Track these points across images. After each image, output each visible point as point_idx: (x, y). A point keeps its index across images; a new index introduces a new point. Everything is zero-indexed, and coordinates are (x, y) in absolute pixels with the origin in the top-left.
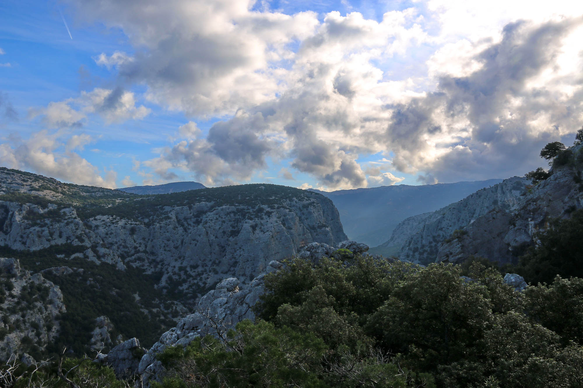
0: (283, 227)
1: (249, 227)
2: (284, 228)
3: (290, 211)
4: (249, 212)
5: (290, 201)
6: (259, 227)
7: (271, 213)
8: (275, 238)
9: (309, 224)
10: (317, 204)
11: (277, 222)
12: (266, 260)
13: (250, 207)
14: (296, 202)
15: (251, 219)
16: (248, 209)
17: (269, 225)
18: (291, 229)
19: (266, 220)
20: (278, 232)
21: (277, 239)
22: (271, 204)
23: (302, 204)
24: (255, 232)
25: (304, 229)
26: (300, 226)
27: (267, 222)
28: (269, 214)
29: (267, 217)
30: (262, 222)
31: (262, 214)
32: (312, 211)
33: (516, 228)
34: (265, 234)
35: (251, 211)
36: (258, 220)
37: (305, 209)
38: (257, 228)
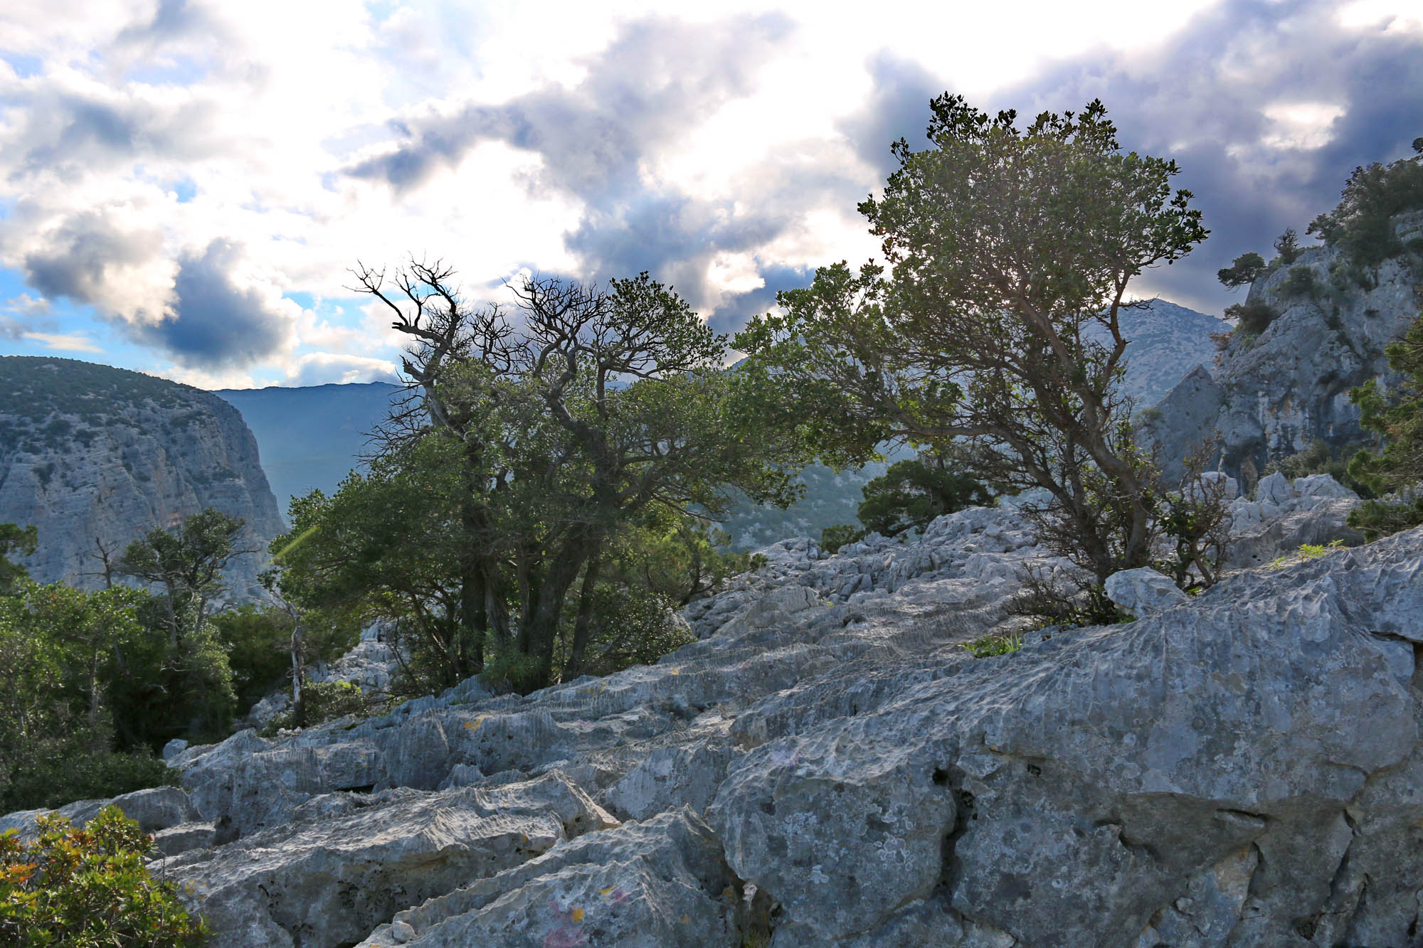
0: (127, 474)
1: (31, 473)
2: (131, 478)
3: (144, 433)
4: (25, 433)
5: (136, 406)
6: (60, 472)
7: (91, 436)
8: (106, 504)
9: (191, 467)
10: (210, 416)
11: (110, 461)
12: (82, 563)
13: (28, 419)
14: (153, 409)
15: (36, 451)
16: (22, 424)
17: (89, 468)
18: (147, 479)
19: (78, 455)
20: (113, 488)
21: (111, 506)
22: (88, 413)
23: (170, 415)
24: (47, 486)
25: (178, 480)
26: (170, 472)
27: (83, 459)
28: (86, 439)
29: (81, 446)
30: (68, 459)
31: (66, 437)
32: (198, 436)
33: (1232, 411)
34: (78, 492)
35: (32, 428)
36: (56, 453)
37: (179, 429)
38: (52, 476)
